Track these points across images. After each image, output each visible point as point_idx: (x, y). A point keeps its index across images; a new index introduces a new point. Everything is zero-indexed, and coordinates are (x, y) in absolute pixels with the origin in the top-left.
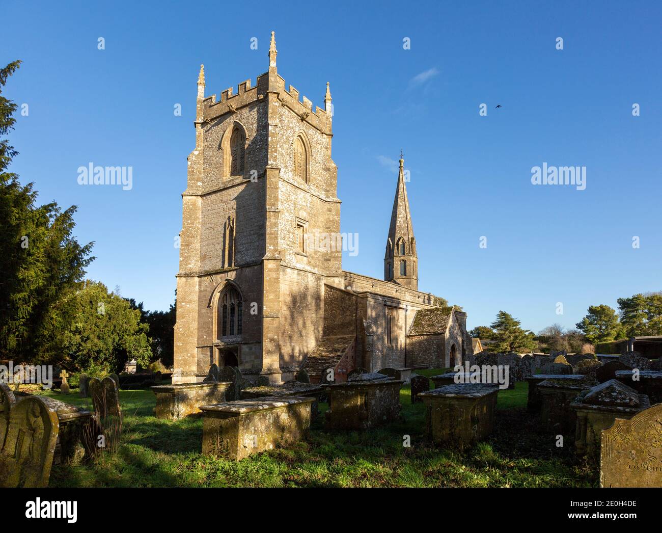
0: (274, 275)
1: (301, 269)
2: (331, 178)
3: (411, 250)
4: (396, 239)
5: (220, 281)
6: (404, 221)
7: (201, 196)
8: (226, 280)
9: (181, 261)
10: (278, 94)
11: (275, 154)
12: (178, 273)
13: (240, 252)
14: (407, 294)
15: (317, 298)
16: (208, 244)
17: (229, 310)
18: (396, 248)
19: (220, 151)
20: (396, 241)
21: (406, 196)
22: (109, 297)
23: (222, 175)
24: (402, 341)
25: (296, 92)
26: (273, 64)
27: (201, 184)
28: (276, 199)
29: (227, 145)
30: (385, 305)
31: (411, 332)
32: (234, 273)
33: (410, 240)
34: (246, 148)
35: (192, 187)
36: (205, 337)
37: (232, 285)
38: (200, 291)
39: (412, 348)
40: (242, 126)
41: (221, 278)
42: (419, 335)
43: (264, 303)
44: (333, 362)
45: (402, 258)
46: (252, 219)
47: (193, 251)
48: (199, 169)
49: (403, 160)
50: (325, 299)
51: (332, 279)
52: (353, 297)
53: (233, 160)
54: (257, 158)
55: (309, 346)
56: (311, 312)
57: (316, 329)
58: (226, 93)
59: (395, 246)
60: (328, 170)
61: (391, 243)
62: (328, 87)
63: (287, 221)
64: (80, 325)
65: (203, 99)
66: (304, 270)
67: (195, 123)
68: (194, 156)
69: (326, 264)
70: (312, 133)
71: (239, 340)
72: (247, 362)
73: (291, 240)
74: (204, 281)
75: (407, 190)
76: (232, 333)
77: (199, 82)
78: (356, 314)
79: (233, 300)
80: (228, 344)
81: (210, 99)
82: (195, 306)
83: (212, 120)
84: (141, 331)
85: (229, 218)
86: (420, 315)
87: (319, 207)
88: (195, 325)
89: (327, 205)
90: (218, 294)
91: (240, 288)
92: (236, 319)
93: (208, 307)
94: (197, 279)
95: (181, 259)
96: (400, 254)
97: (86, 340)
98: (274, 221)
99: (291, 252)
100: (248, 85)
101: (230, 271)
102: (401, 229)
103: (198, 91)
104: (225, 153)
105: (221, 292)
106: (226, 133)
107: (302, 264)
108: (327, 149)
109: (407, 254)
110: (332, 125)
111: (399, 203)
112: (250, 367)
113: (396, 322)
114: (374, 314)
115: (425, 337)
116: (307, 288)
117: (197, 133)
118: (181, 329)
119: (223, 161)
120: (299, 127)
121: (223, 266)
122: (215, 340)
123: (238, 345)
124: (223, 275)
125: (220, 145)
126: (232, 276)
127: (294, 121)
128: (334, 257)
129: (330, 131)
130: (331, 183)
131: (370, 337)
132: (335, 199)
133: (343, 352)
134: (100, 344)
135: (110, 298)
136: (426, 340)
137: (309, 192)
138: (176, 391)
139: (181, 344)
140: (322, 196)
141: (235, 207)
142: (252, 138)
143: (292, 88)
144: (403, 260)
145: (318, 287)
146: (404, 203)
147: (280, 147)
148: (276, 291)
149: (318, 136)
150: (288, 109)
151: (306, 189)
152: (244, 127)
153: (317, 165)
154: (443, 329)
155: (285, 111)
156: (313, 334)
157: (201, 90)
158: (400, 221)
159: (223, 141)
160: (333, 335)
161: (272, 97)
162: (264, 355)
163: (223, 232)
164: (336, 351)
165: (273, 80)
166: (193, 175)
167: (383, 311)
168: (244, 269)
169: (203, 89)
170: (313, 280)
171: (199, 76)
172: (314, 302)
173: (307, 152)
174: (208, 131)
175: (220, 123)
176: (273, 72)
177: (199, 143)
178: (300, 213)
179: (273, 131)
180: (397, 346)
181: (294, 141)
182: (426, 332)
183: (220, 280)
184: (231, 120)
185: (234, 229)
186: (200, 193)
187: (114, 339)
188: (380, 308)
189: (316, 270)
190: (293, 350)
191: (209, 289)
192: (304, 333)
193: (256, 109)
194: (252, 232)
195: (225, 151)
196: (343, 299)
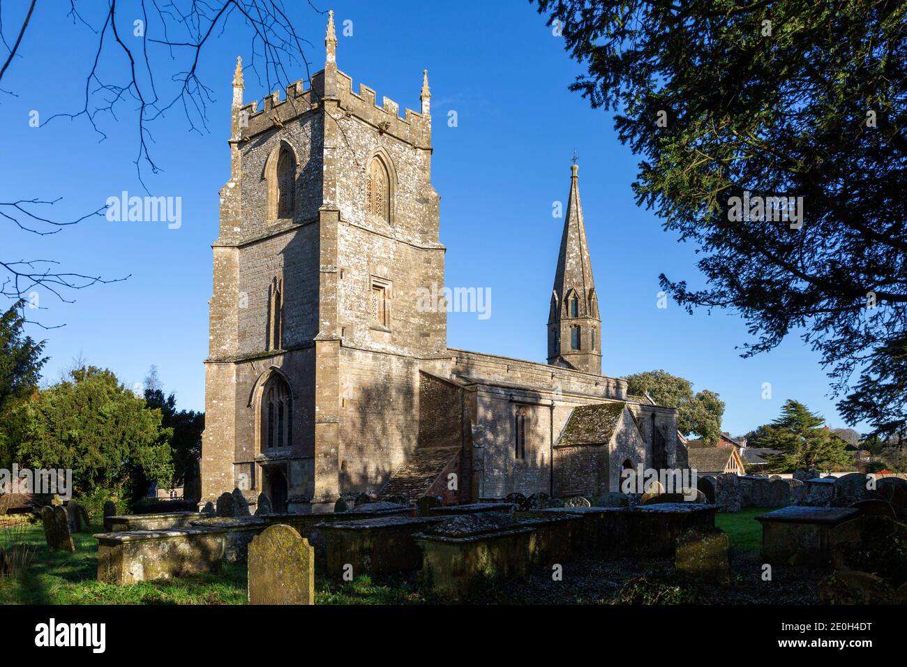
0: (331, 363)
1: (380, 351)
2: (431, 212)
3: (588, 308)
4: (565, 292)
5: (263, 369)
6: (577, 263)
7: (239, 247)
8: (271, 368)
9: (211, 341)
10: (339, 102)
11: (333, 189)
12: (206, 358)
13: (288, 328)
14: (573, 380)
15: (407, 391)
16: (249, 317)
17: (276, 411)
18: (563, 305)
19: (263, 182)
20: (564, 295)
21: (581, 223)
22: (118, 391)
23: (266, 217)
24: (544, 453)
25: (370, 93)
26: (331, 58)
27: (239, 230)
28: (334, 253)
29: (272, 174)
30: (511, 401)
31: (561, 441)
32: (281, 358)
33: (587, 294)
34: (296, 178)
35: (226, 234)
36: (244, 449)
37: (279, 375)
38: (238, 384)
39: (562, 465)
40: (291, 148)
41: (265, 365)
42: (571, 446)
43: (316, 402)
44: (424, 486)
45: (574, 322)
46: (304, 281)
47: (228, 327)
48: (235, 209)
49: (577, 166)
50: (421, 393)
51: (432, 363)
52: (459, 391)
53: (281, 196)
54: (311, 194)
55: (393, 462)
56: (397, 412)
57: (406, 437)
58: (270, 99)
59: (563, 302)
60: (426, 201)
61: (557, 299)
62: (425, 77)
63: (356, 282)
64: (75, 433)
65: (241, 107)
66: (384, 351)
67: (230, 143)
68: (228, 190)
69: (422, 341)
70: (397, 149)
71: (288, 454)
72: (298, 485)
73: (363, 309)
74: (243, 369)
75: (583, 214)
76: (280, 444)
77: (234, 82)
78: (462, 414)
79: (281, 397)
80: (273, 460)
81: (249, 107)
82: (231, 405)
83: (252, 138)
84: (162, 439)
85: (275, 279)
86: (578, 413)
87: (410, 257)
88: (231, 432)
89: (424, 255)
90: (262, 388)
91: (289, 380)
92: (285, 422)
93: (248, 407)
94: (233, 366)
95: (211, 338)
96: (570, 317)
97: (84, 453)
98: (330, 285)
99: (363, 326)
100: (299, 88)
101: (276, 355)
102: (572, 275)
103: (233, 96)
104: (269, 185)
105: (265, 385)
106: (270, 157)
107: (382, 343)
108: (423, 170)
109: (582, 315)
110: (432, 134)
111: (571, 235)
112: (303, 493)
113: (532, 427)
114: (489, 416)
115: (580, 448)
116: (388, 377)
117: (232, 156)
118: (211, 438)
119: (267, 197)
120: (373, 143)
121: (267, 349)
122: (258, 454)
123: (286, 461)
124: (267, 361)
125: (263, 174)
126: (278, 362)
127: (367, 136)
128: (435, 331)
129: (428, 142)
130: (429, 220)
131: (479, 450)
132: (437, 244)
133: (439, 471)
134: (104, 460)
135: (120, 393)
136: (582, 453)
137: (393, 236)
138: (130, 522)
139: (212, 459)
140: (416, 240)
141: (282, 263)
142: (304, 165)
143: (363, 87)
144: (575, 325)
145: (409, 376)
146: (577, 234)
147: (344, 176)
148: (334, 385)
149: (408, 153)
150: (357, 120)
151: (388, 232)
152: (294, 148)
153: (408, 195)
154: (606, 437)
155: (353, 123)
156: (400, 444)
157: (238, 93)
158: (571, 263)
159: (266, 168)
160: (431, 446)
161: (329, 107)
162: (316, 476)
163: (267, 299)
164: (430, 469)
165: (331, 82)
166: (227, 217)
167: (508, 410)
168: (294, 353)
169: (241, 92)
170: (400, 366)
171: (235, 74)
172: (401, 398)
173: (391, 179)
174: (247, 153)
175: (263, 143)
176: (331, 69)
177: (235, 170)
178: (378, 269)
179: (329, 156)
180: (534, 462)
181: (367, 165)
182: (582, 441)
183: (263, 367)
184: (278, 137)
185: (282, 296)
186: (237, 243)
187: (123, 451)
188: (502, 406)
189: (405, 352)
190: (365, 468)
191: (249, 381)
192: (383, 443)
193: (309, 124)
194: (305, 300)
195: (270, 182)
196: (444, 392)
